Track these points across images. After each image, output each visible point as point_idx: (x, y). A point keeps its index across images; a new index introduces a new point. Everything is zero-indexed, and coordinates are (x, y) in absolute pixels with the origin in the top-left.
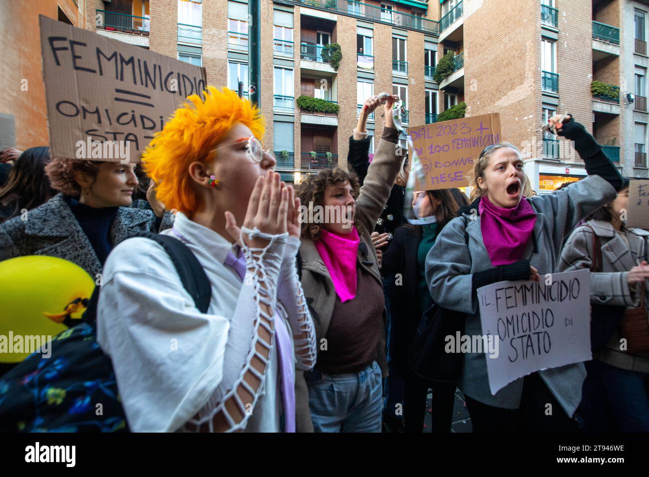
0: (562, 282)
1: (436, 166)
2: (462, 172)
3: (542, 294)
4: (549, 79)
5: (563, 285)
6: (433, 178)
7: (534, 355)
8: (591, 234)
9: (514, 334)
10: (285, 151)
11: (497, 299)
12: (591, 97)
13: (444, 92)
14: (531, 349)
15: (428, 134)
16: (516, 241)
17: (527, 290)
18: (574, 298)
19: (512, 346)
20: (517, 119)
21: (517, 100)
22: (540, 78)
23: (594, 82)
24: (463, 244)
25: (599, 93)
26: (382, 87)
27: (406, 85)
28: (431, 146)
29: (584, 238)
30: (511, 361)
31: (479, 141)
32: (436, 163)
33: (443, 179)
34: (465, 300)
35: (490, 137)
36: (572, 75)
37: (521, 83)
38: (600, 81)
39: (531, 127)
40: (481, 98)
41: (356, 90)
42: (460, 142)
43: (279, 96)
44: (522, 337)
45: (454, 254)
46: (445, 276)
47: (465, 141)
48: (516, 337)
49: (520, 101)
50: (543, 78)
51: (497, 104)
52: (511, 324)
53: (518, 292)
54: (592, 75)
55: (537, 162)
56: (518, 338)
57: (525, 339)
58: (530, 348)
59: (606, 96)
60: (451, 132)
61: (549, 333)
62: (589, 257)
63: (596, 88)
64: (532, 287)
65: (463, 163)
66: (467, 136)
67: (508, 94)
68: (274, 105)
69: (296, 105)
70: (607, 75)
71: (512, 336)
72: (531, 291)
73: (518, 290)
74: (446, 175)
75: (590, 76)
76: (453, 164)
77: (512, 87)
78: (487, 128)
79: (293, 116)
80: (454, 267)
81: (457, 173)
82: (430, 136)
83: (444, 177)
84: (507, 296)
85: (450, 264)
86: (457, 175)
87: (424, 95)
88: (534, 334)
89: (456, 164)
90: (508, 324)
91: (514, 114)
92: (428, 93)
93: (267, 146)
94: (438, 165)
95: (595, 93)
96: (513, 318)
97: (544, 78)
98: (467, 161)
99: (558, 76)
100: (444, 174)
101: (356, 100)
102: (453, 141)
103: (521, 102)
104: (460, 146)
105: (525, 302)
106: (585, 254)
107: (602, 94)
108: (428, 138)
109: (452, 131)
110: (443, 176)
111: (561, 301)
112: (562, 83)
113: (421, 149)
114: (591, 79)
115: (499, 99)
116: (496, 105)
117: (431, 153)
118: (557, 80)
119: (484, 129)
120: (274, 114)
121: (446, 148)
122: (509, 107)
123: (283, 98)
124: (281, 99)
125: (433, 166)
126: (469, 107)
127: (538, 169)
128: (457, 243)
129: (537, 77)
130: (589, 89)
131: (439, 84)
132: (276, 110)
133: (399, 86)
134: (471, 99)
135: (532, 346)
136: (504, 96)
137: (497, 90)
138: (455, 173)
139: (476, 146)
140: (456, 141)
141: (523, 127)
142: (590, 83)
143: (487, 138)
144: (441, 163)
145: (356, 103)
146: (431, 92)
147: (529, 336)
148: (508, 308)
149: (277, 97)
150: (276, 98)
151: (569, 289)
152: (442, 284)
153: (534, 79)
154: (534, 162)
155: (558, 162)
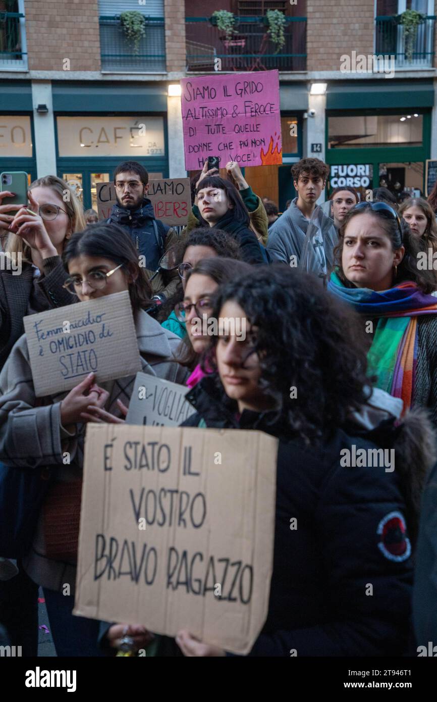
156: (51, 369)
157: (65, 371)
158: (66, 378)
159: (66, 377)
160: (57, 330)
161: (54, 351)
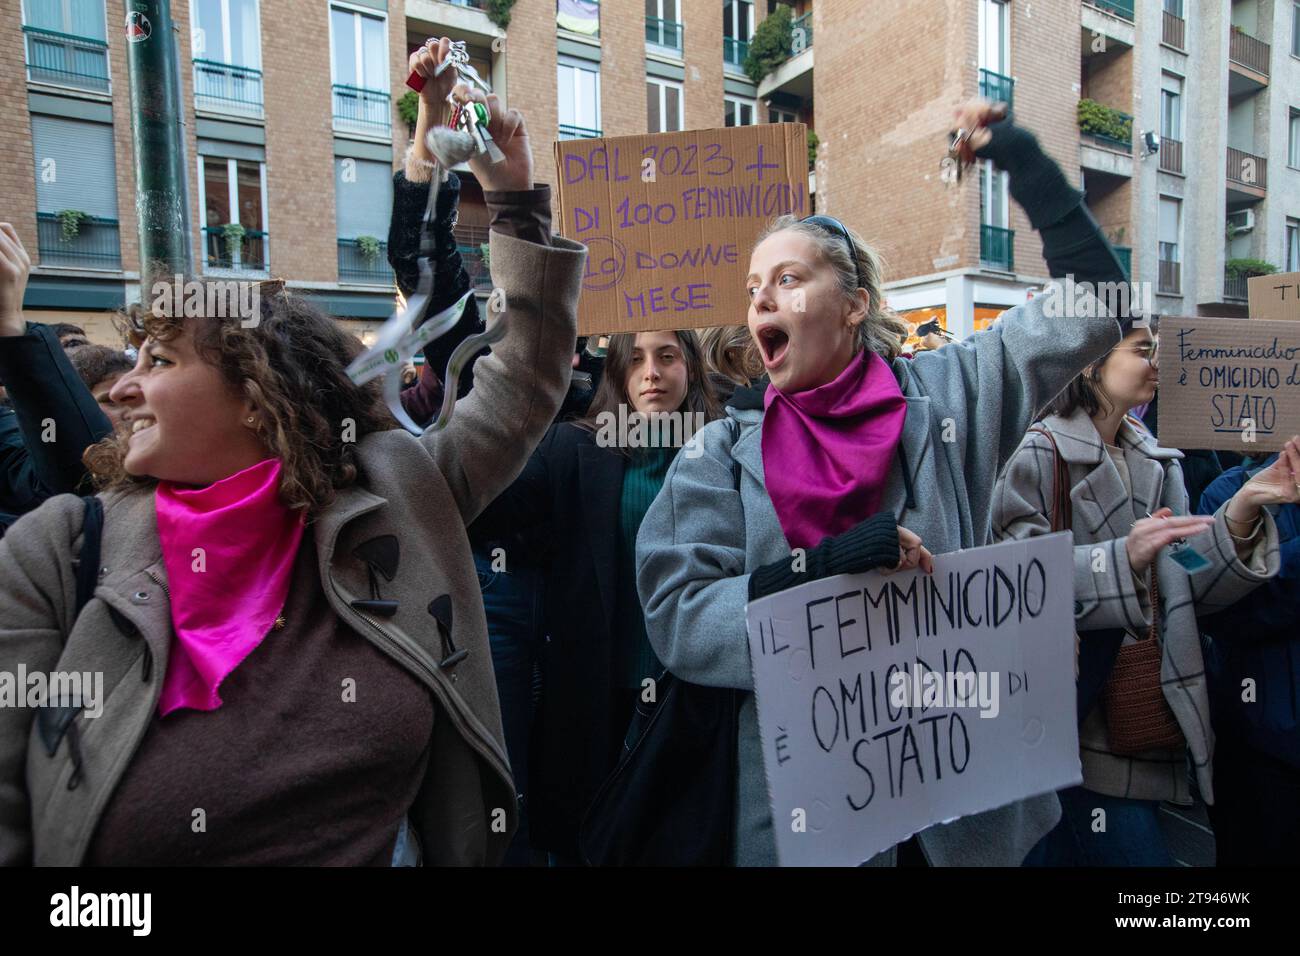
0: (997, 570)
1: (639, 266)
2: (709, 285)
3: (944, 607)
4: (994, 88)
5: (999, 578)
6: (629, 299)
7: (922, 781)
8: (1050, 454)
9: (864, 730)
10: (370, 239)
11: (811, 630)
12: (1078, 135)
13: (770, 106)
14: (915, 768)
15: (616, 167)
16: (846, 476)
17: (900, 601)
18: (1032, 615)
19: (858, 763)
20: (927, 177)
21: (928, 133)
22: (975, 84)
23: (1084, 101)
24: (729, 489)
25: (1093, 127)
26: (619, 83)
27: (680, 81)
28: (626, 204)
29: (1034, 466)
30: (856, 809)
31: (754, 202)
32: (639, 255)
33: (658, 304)
34: (732, 650)
35: (783, 191)
36: (1041, 82)
37: (938, 94)
38: (1096, 100)
39: (956, 196)
40: (852, 124)
41: (555, 87)
42: (703, 198)
43: (347, 87)
44: (886, 734)
45: (701, 520)
46: (681, 585)
47: (716, 196)
48: (868, 735)
49: (934, 135)
50: (981, 84)
51: (886, 138)
52: (853, 701)
53: (876, 605)
54: (1079, 86)
55: (970, 277)
56: (875, 738)
57: (896, 740)
58: (911, 765)
59: (1107, 134)
60: (682, 167)
61: (963, 718)
62: (1045, 514)
63: (1088, 116)
64: (913, 588)
65: (712, 259)
66: (722, 184)
67: (909, 117)
68: (334, 113)
69: (397, 116)
70: (1110, 88)
71: (856, 734)
72: (911, 600)
73: (875, 600)
74: (667, 291)
75: (1076, 86)
76: (683, 261)
77: (918, 104)
78: (774, 166)
79: (390, 145)
80: (701, 555)
81: (696, 286)
82: (621, 175)
83: (661, 298)
84: (842, 622)
85: (692, 546)
86: (696, 292)
87: (723, 110)
88: (921, 722)
89: (693, 263)
90: (844, 699)
91: (921, 166)
92: (730, 105)
93: (317, 224)
94: (645, 262)
95: (1087, 127)
96: (859, 682)
97: (985, 85)
98: (722, 254)
99: (1012, 82)
100: (661, 289)
101: (555, 112)
102: (684, 194)
103: (935, 140)
104: (702, 210)
105: (894, 635)
106: (1034, 507)
107: (1099, 131)
108: (617, 179)
109: (684, 162)
110: (655, 295)
111: (996, 624)
112: (1020, 99)
113: (597, 210)
114: (1079, 95)
115: (890, 127)
116: (883, 142)
117: (625, 224)
118: (1011, 92)
119: (766, 166)
120: (336, 138)
121: (665, 214)
122: (911, 149)
123: (359, 94)
124: (355, 97)
125: (631, 263)
126: (824, 145)
127: (970, 293)
128: (710, 488)
129: (969, 82)
130: (1074, 118)
131: (757, 85)
132: (342, 127)
133: (663, 85)
134: (828, 126)
135: (916, 756)
136: (899, 121)
137: (886, 106)
138: (691, 288)
139: (746, 212)
140: (694, 195)
141: (940, 197)
142: (1077, 103)
143: (774, 193)
144: (652, 256)
145: (556, 120)
146: (738, 102)
147: (908, 728)
148: (844, 655)
149: (341, 90)
150: (339, 94)
151: (1018, 592)
152: (672, 608)
153: (964, 85)
154: (962, 277)
155: (1011, 279)
156: (1194, 409)
157: (1218, 420)
158: (1216, 431)
159: (1218, 428)
160: (1217, 351)
161: (1206, 382)
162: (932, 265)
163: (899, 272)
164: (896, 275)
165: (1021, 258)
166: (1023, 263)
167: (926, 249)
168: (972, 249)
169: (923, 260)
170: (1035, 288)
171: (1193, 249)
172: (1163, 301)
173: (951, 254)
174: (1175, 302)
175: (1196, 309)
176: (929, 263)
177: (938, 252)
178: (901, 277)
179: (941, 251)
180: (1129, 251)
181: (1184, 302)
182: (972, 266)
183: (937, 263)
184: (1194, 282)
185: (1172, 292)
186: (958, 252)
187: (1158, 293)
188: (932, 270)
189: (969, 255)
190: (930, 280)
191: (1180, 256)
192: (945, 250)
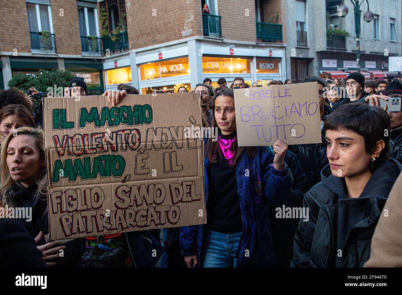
55: (198, 41)
154: (194, 41)
155: (220, 41)
162: (181, 34)
163: (166, 38)
164: (165, 39)
165: (225, 30)
166: (227, 33)
167: (178, 26)
168: (198, 27)
169: (176, 31)
170: (234, 46)
171: (312, 25)
172: (300, 51)
173: (189, 28)
174: (305, 51)
175: (315, 54)
176: (179, 33)
177: (183, 28)
178: (168, 40)
179: (185, 26)
180: (281, 26)
181: (310, 50)
182: (199, 35)
183: (183, 33)
184: (314, 41)
185: (304, 46)
186: (192, 28)
187: (297, 46)
188: (181, 37)
189: (197, 29)
190: (180, 42)
191: (307, 28)
192: (186, 26)
